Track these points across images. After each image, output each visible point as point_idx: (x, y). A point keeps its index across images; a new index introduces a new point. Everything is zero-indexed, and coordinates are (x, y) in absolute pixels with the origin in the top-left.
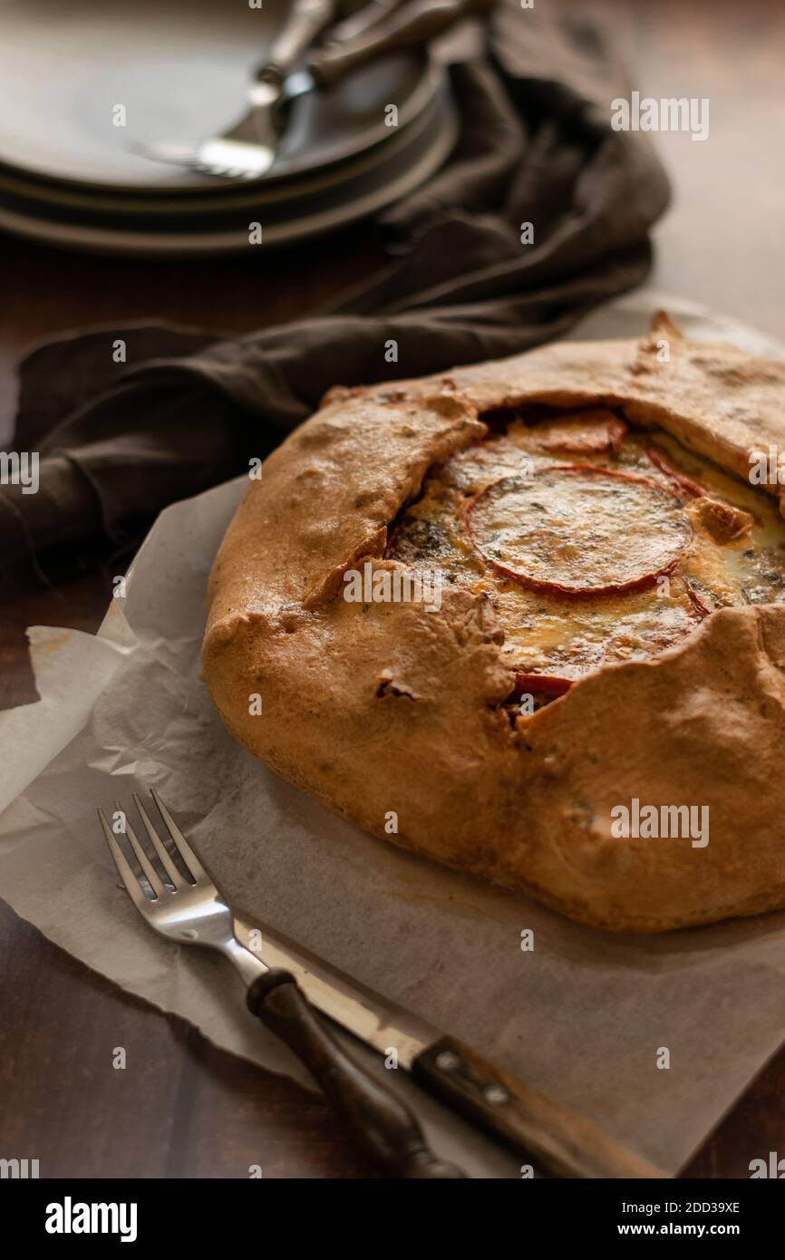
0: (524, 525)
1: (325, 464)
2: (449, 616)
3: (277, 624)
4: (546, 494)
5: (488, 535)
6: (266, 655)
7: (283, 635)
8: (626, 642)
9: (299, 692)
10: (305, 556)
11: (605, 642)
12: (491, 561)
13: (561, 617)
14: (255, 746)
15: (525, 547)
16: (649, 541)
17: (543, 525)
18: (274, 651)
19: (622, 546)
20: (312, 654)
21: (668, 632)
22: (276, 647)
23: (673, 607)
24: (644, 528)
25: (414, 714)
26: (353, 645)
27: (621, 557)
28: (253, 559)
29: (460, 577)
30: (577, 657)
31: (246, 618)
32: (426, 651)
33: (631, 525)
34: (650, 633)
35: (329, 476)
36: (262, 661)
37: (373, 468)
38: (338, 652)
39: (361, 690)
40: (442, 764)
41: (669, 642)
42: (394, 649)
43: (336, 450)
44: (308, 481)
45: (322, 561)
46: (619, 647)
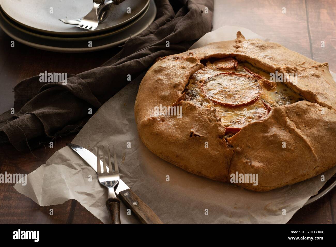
0: (217, 89)
1: (163, 77)
2: (206, 115)
3: (159, 120)
4: (221, 80)
5: (208, 92)
6: (157, 128)
7: (161, 122)
8: (250, 118)
9: (168, 137)
10: (162, 101)
11: (245, 118)
12: (211, 99)
13: (232, 112)
14: (156, 152)
15: (219, 95)
16: (250, 91)
17: (222, 89)
18: (160, 127)
19: (244, 93)
20: (170, 127)
21: (260, 114)
22: (160, 125)
23: (260, 108)
24: (248, 88)
25: (200, 141)
26: (181, 124)
27: (244, 96)
28: (148, 103)
29: (203, 104)
30: (238, 122)
31: (151, 119)
32: (201, 124)
33: (244, 87)
34: (256, 115)
35: (164, 80)
36: (157, 129)
37: (176, 77)
38: (177, 126)
39: (185, 136)
40: (209, 153)
41: (261, 117)
42: (193, 124)
43: (165, 73)
44: (159, 82)
45: (167, 102)
46: (248, 119)
